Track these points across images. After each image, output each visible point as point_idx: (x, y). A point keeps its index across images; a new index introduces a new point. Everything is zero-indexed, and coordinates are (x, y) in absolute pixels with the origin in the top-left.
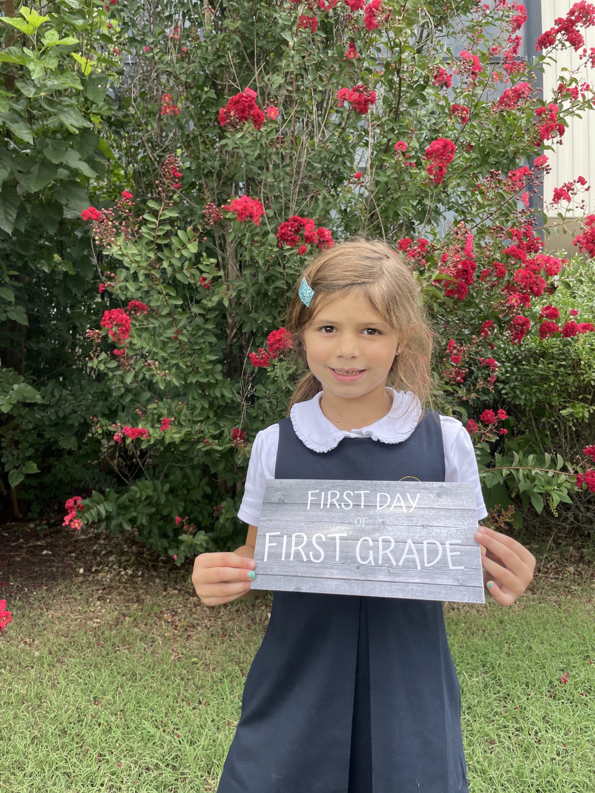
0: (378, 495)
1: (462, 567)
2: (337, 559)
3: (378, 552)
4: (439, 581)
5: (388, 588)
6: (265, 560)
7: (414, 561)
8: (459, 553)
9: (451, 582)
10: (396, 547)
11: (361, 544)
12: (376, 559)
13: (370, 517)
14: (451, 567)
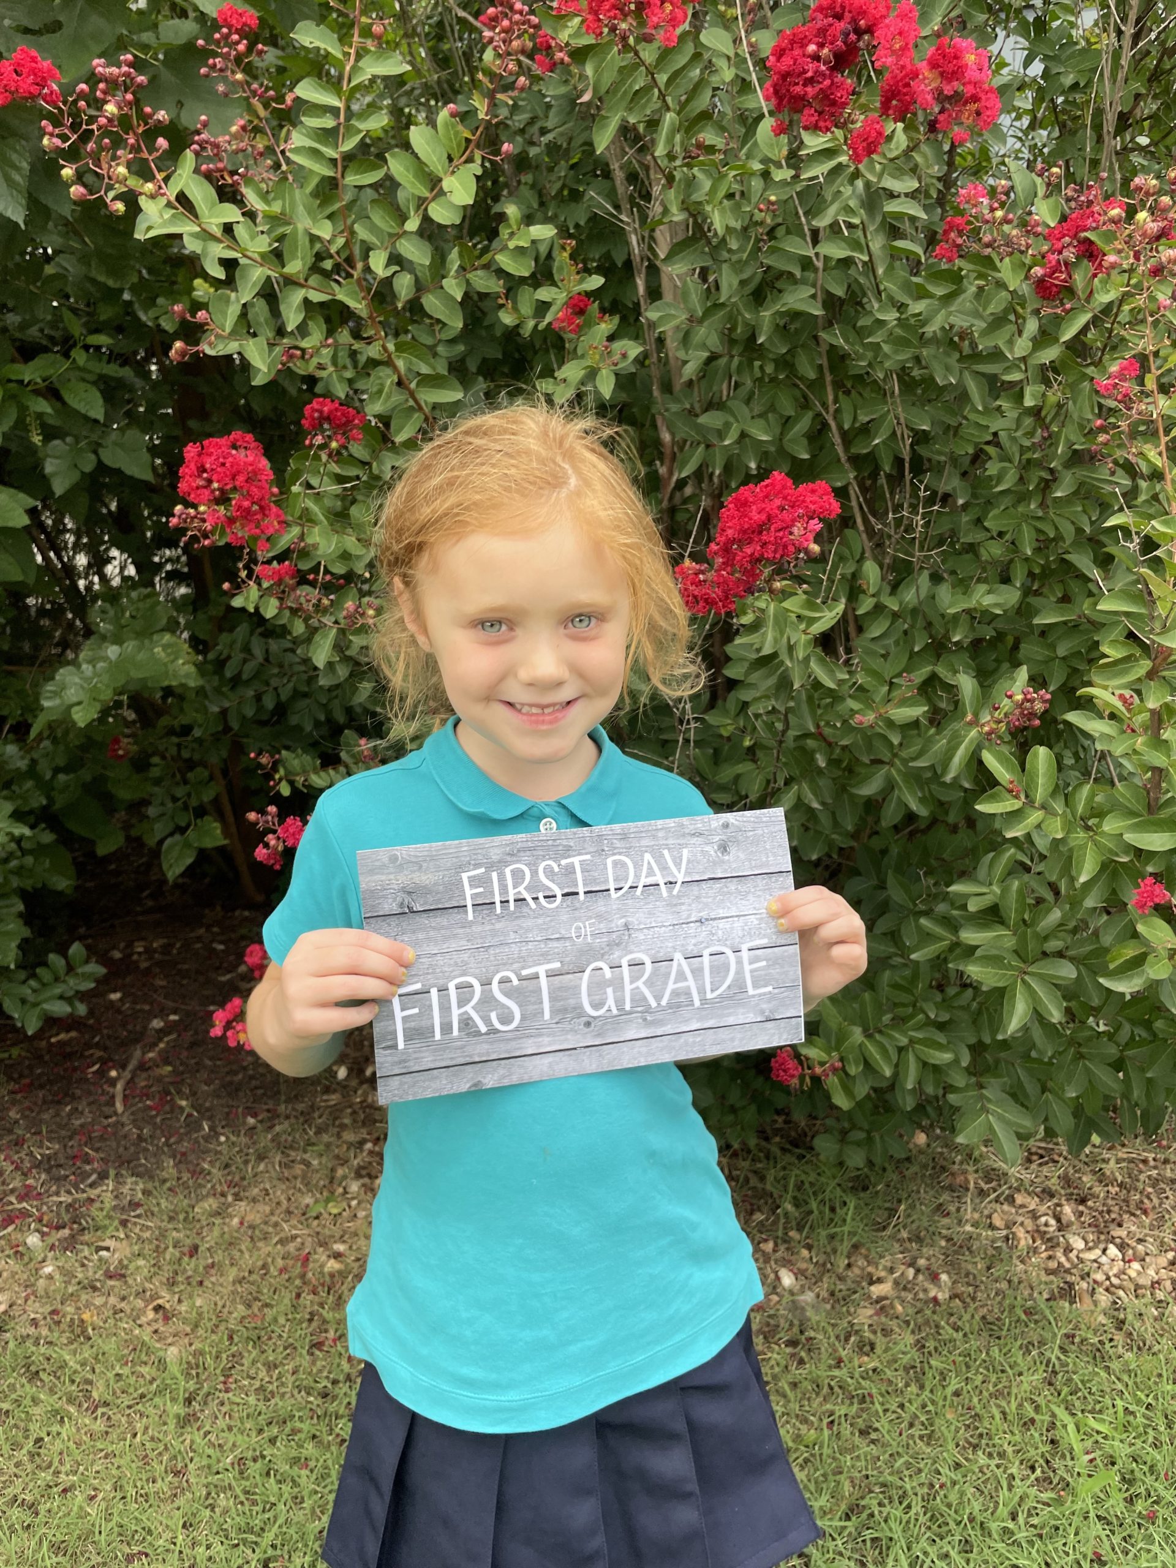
0: (609, 861)
1: (770, 988)
2: (547, 1016)
3: (623, 988)
4: (731, 1020)
5: (644, 1050)
6: (401, 1045)
7: (687, 993)
8: (764, 963)
9: (751, 1017)
10: (654, 973)
11: (590, 976)
12: (620, 1003)
13: (600, 917)
14: (751, 991)
